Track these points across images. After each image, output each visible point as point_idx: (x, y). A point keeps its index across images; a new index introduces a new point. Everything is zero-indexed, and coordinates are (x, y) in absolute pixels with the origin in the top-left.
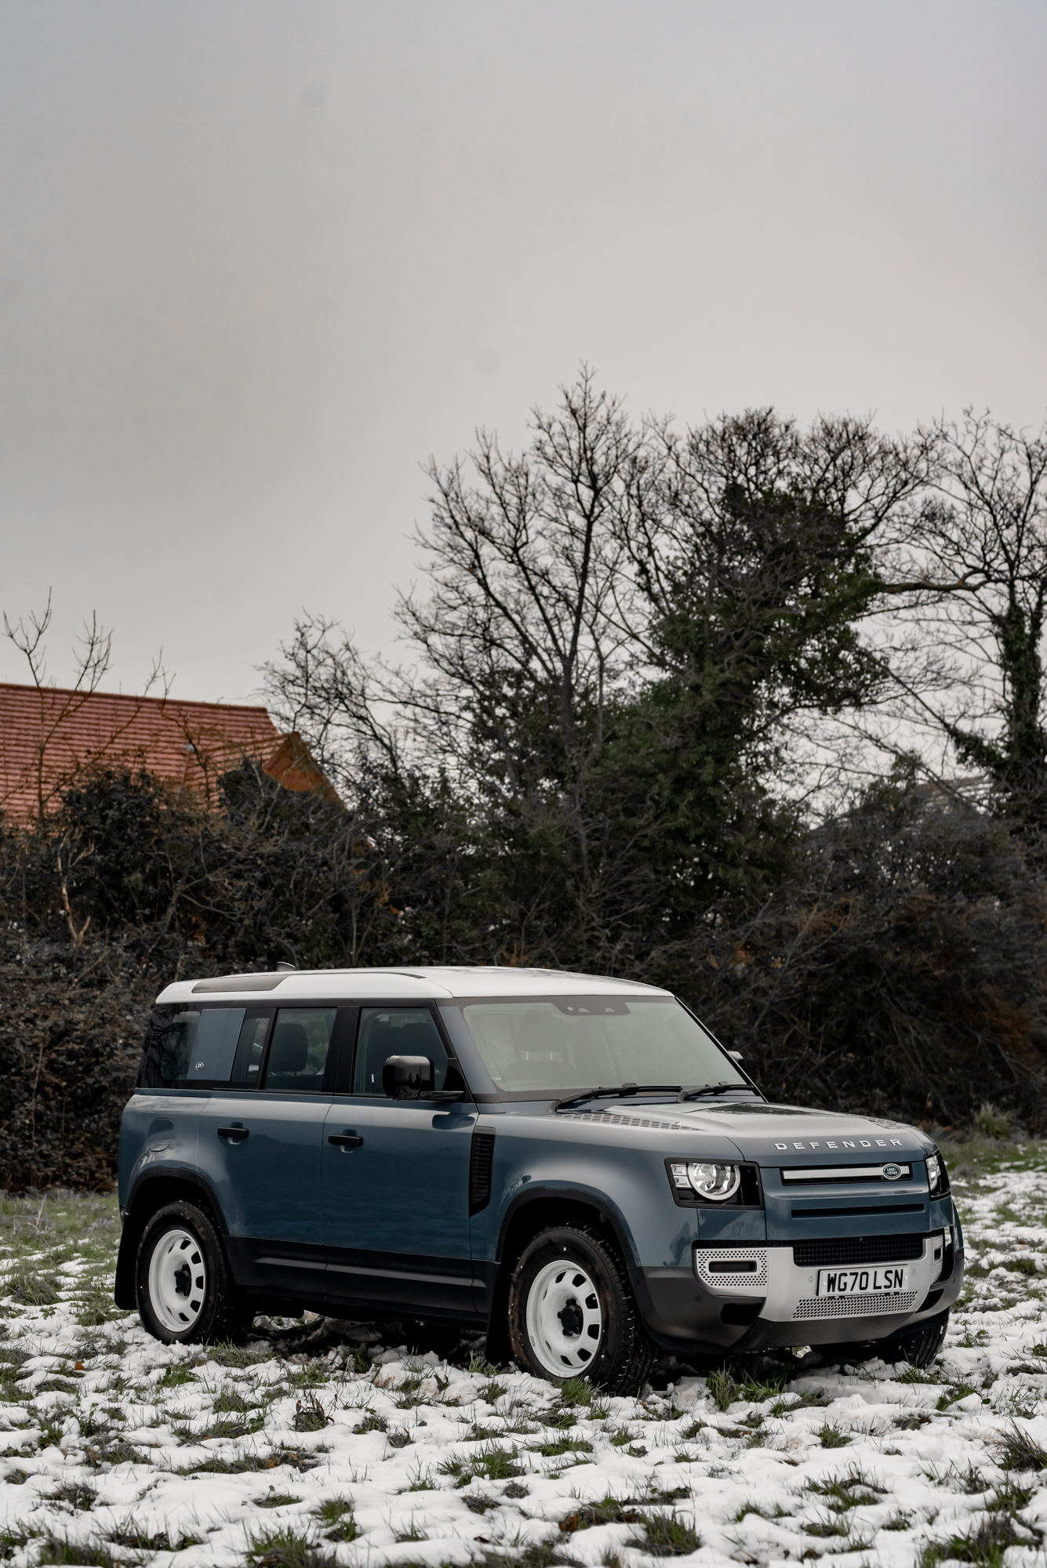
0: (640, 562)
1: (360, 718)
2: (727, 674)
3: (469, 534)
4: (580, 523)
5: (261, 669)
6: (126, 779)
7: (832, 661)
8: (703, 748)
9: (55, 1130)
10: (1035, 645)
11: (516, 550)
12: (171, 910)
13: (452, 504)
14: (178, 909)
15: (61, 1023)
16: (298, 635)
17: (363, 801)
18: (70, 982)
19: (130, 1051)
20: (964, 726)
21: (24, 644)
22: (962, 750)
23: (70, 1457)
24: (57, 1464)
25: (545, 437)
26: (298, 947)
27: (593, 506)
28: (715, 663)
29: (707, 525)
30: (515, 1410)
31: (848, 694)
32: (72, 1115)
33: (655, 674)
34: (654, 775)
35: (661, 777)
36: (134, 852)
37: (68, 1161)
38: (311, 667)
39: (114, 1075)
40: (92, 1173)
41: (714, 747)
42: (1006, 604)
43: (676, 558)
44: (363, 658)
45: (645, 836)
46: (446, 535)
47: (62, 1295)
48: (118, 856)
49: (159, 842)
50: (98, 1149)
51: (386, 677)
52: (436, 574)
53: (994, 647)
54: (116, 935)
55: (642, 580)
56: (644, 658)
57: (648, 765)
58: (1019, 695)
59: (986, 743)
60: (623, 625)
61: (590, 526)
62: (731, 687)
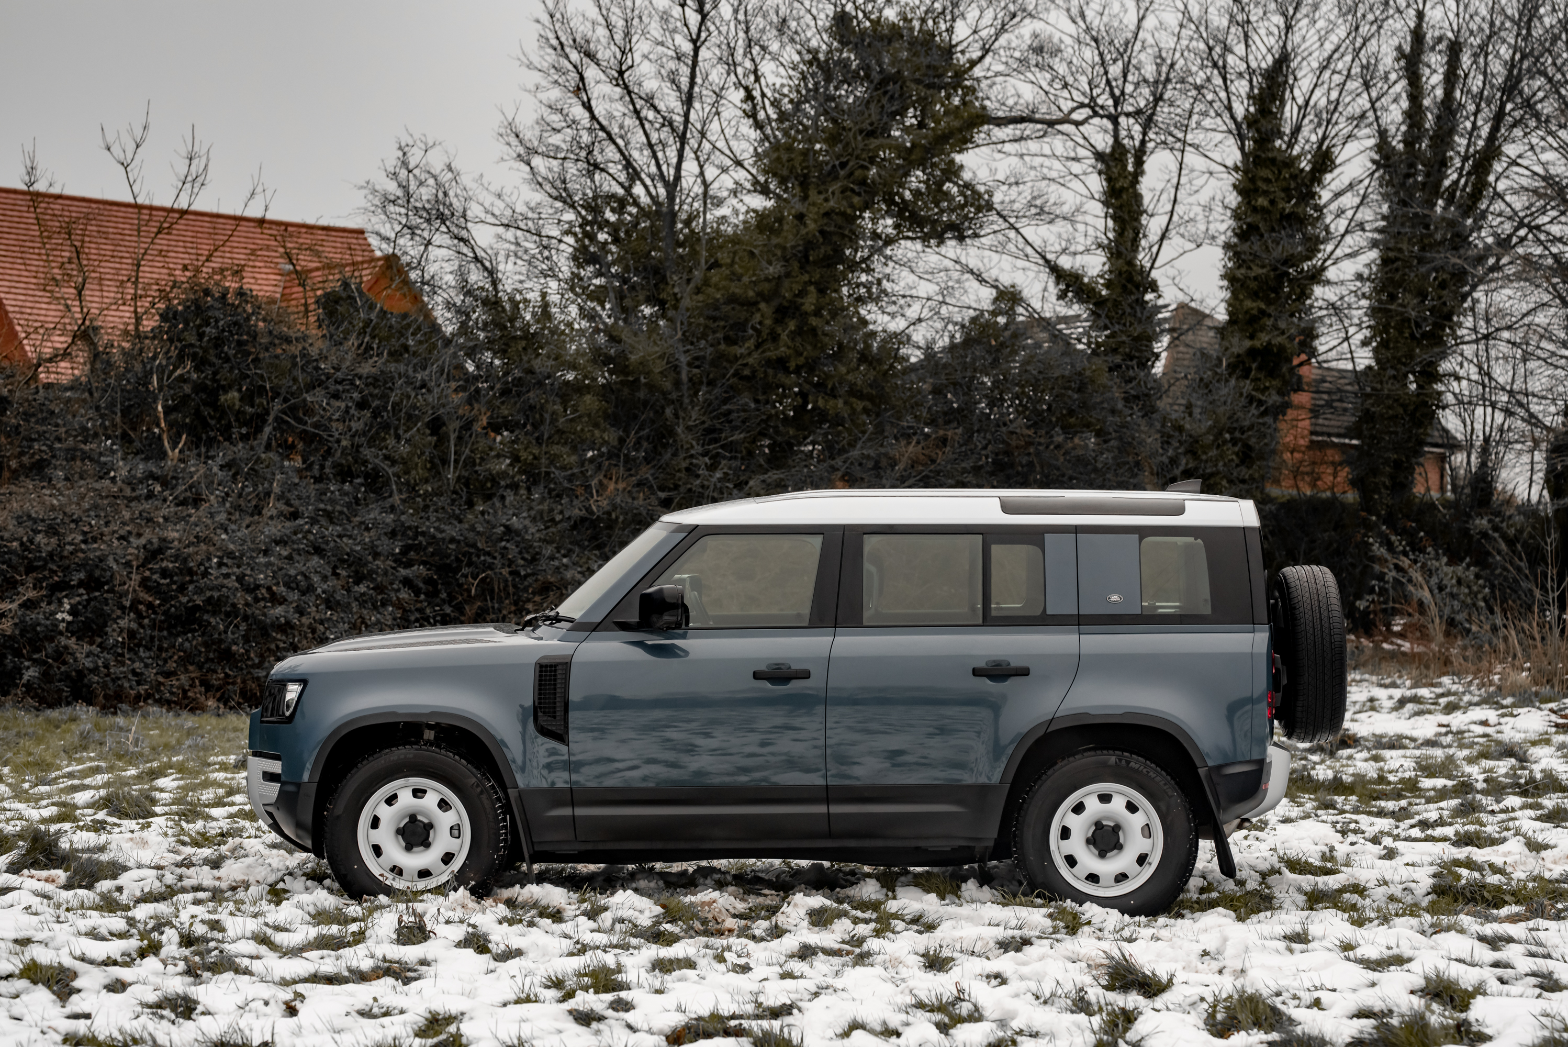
0: (747, 89)
1: (461, 239)
2: (832, 203)
3: (574, 56)
4: (687, 47)
5: (362, 187)
6: (224, 296)
7: (936, 193)
8: (806, 277)
9: (148, 649)
10: (1138, 182)
11: (621, 73)
12: (267, 430)
13: (558, 25)
14: (274, 429)
15: (155, 540)
16: (400, 154)
17: (463, 325)
18: (165, 500)
19: (224, 570)
20: (1065, 262)
21: (122, 158)
22: (1062, 287)
23: (170, 967)
24: (157, 974)
26: (396, 469)
27: (700, 31)
28: (820, 193)
29: (814, 52)
30: (618, 927)
31: (952, 227)
32: (165, 633)
33: (758, 202)
34: (755, 304)
35: (763, 305)
36: (231, 369)
37: (161, 679)
38: (413, 187)
39: (208, 594)
40: (185, 692)
41: (817, 277)
42: (1110, 141)
43: (783, 85)
44: (465, 180)
45: (746, 365)
46: (551, 57)
47: (158, 809)
48: (215, 373)
49: (256, 360)
50: (191, 668)
51: (488, 200)
53: (1096, 184)
54: (211, 453)
55: (747, 107)
56: (748, 186)
57: (751, 293)
58: (1120, 233)
59: (1086, 280)
60: (728, 152)
61: (696, 50)
62: (834, 217)
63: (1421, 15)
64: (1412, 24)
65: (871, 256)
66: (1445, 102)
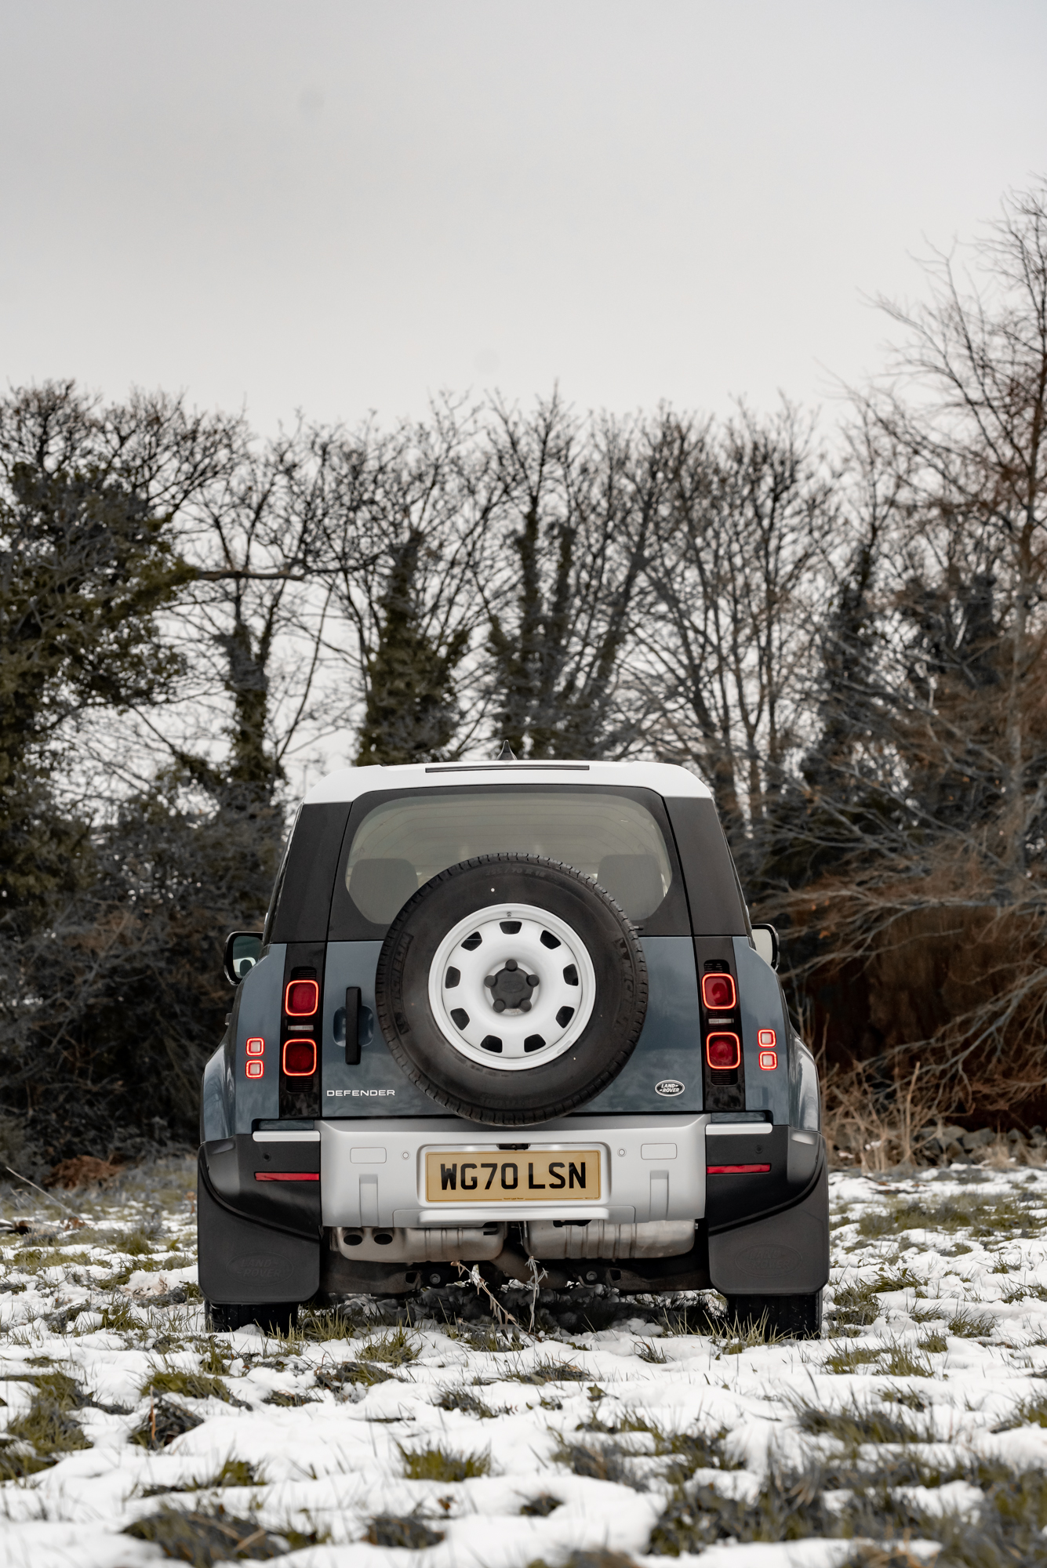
10: (264, 665)
20: (190, 748)
31: (139, 693)
42: (232, 622)
62: (29, 679)
63: (535, 501)
64: (526, 509)
65: (60, 720)
66: (561, 588)
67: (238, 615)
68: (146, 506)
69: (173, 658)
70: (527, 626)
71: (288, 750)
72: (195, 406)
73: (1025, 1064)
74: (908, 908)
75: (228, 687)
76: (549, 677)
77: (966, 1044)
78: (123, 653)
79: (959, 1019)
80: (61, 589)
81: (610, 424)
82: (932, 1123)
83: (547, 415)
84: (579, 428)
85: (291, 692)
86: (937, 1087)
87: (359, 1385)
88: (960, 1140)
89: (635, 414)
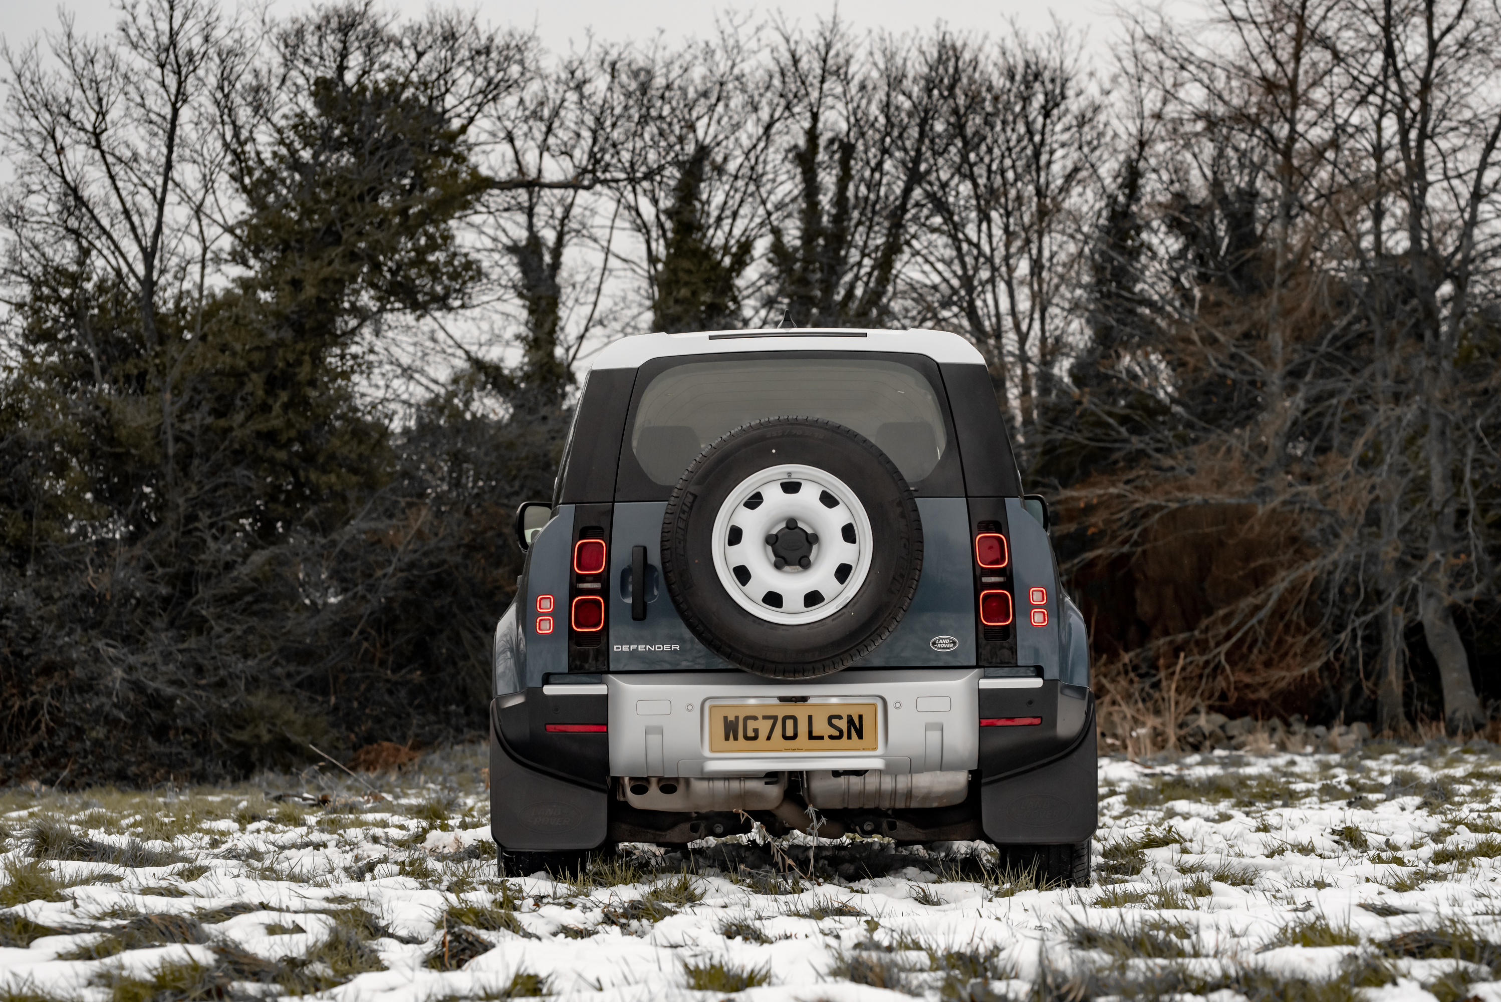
0: (234, 152)
3: (46, 117)
4: (167, 111)
8: (301, 347)
10: (555, 275)
11: (97, 135)
13: (27, 84)
20: (485, 355)
25: (130, 19)
27: (177, 94)
28: (314, 259)
31: (435, 299)
34: (246, 374)
35: (254, 376)
42: (524, 233)
45: (236, 438)
52: (14, 158)
53: (516, 275)
55: (234, 170)
57: (241, 364)
58: (535, 324)
61: (175, 112)
62: (330, 285)
63: (815, 117)
64: (807, 125)
65: (360, 325)
66: (841, 200)
67: (530, 227)
68: (442, 119)
69: (468, 265)
70: (808, 237)
71: (579, 356)
72: (489, 22)
73: (1286, 654)
74: (1174, 505)
75: (520, 295)
76: (829, 287)
77: (1228, 636)
78: (420, 260)
79: (1221, 612)
80: (361, 198)
81: (888, 42)
82: (1195, 711)
83: (827, 34)
84: (857, 46)
85: (582, 300)
86: (1201, 677)
87: (645, 922)
88: (1222, 727)
89: (912, 33)
